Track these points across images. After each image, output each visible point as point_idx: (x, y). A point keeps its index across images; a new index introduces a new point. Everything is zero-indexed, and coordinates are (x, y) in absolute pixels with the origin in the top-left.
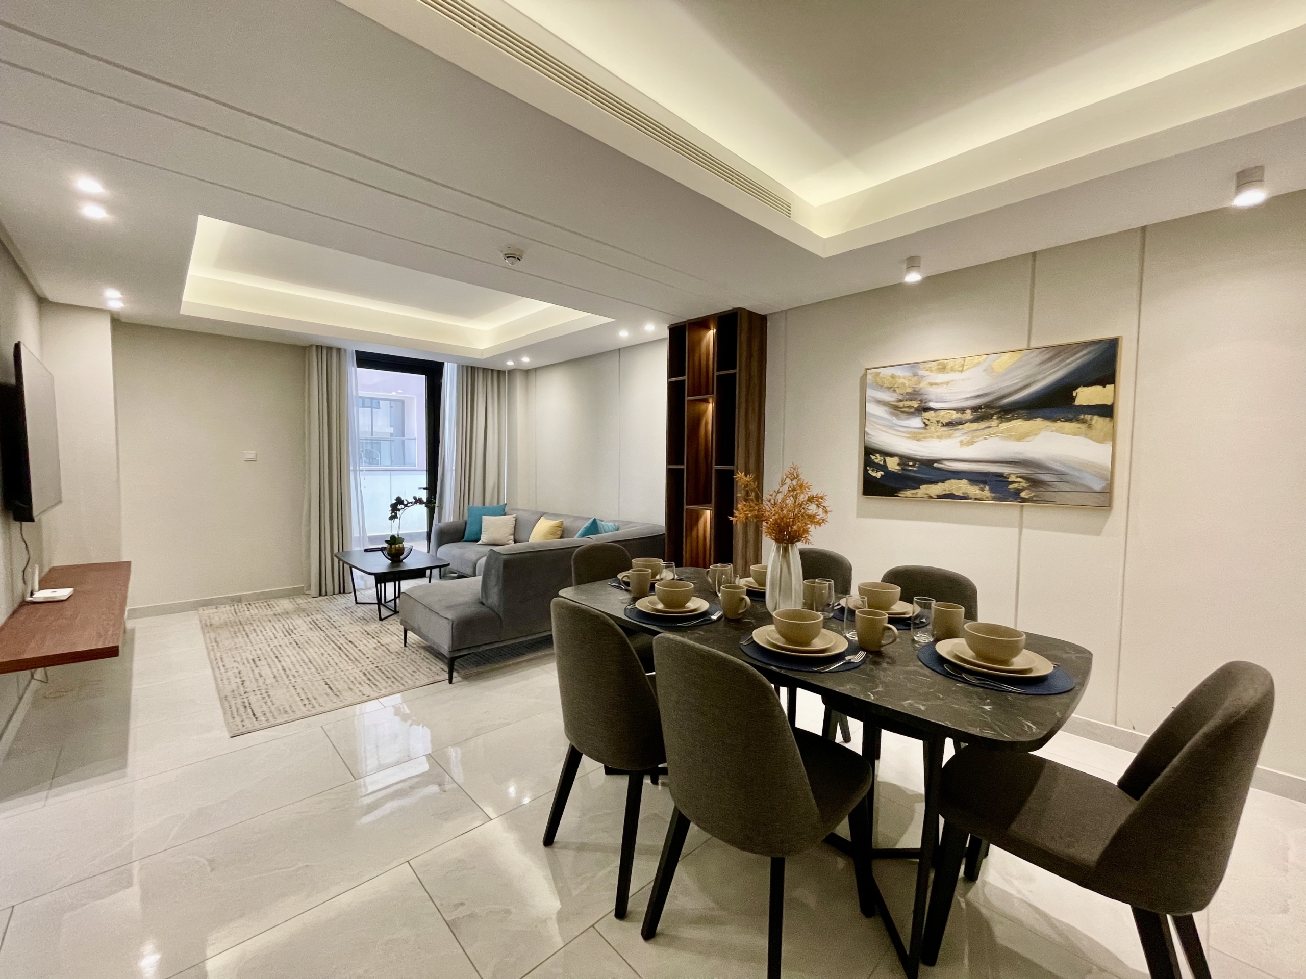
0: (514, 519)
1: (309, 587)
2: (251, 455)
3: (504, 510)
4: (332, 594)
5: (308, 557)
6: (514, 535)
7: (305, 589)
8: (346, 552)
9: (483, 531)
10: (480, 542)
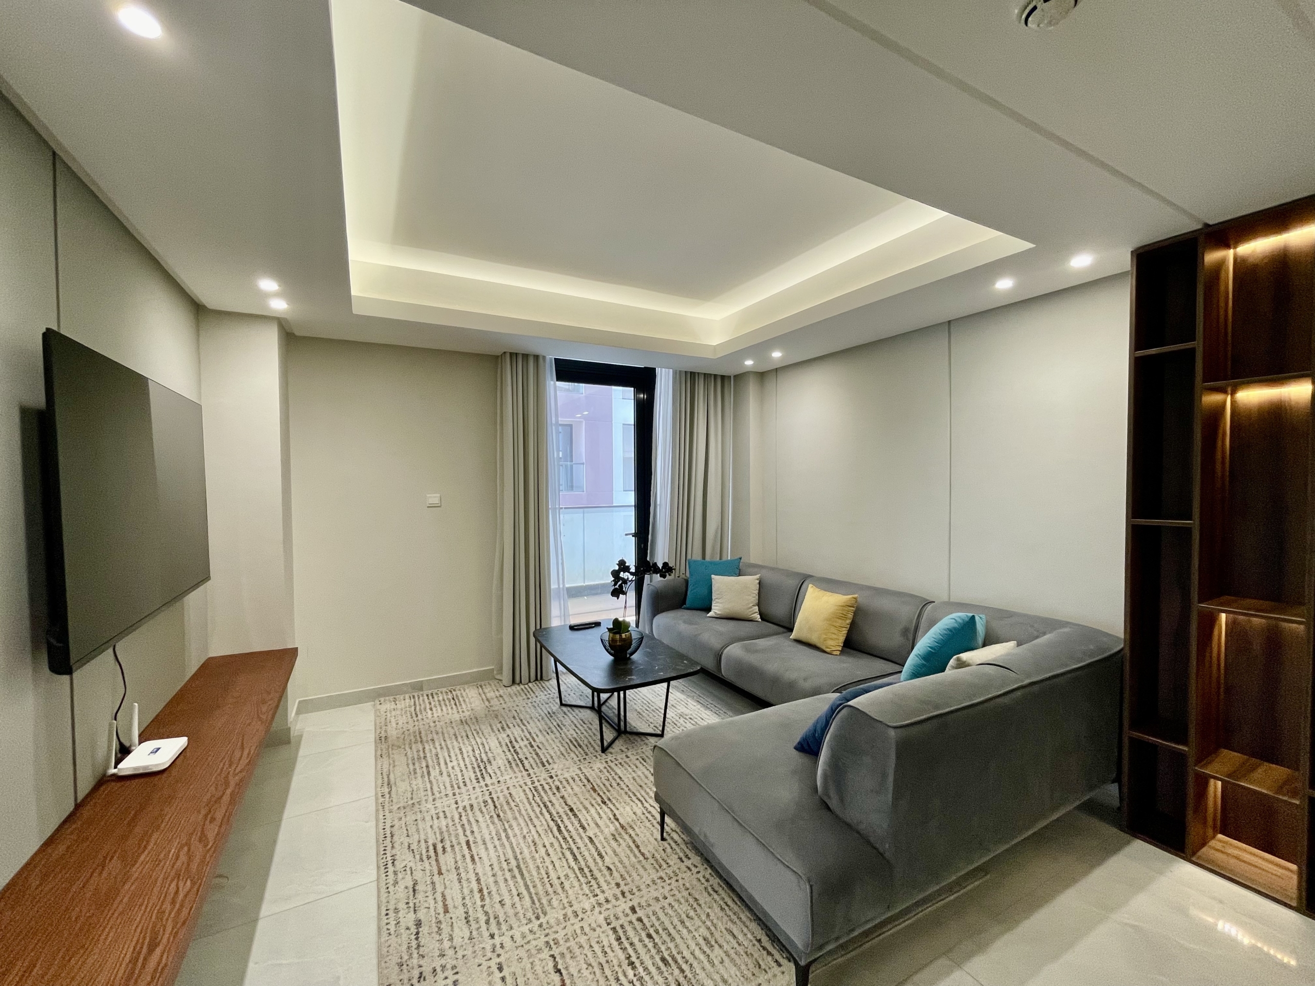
0: (758, 581)
1: (500, 671)
2: (434, 499)
3: (739, 566)
4: (527, 681)
5: (500, 630)
6: (759, 605)
7: (495, 672)
8: (545, 629)
9: (713, 598)
10: (711, 614)
